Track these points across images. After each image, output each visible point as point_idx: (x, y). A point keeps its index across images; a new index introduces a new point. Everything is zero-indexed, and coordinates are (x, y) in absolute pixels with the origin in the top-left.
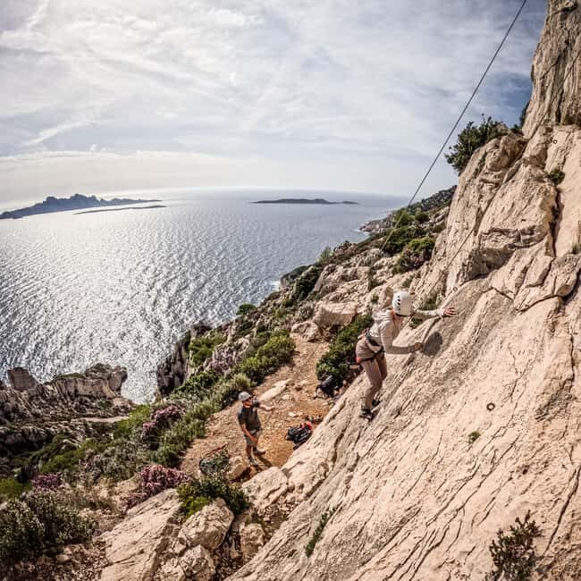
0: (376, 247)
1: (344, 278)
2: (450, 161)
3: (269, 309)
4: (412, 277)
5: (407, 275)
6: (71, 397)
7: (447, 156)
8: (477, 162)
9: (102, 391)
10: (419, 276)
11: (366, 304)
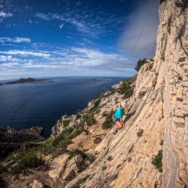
0: (117, 92)
1: (108, 101)
2: (135, 69)
3: (86, 111)
4: (128, 100)
5: (126, 100)
6: (26, 135)
7: (134, 68)
8: (142, 69)
9: (35, 134)
10: (129, 100)
11: (115, 108)
